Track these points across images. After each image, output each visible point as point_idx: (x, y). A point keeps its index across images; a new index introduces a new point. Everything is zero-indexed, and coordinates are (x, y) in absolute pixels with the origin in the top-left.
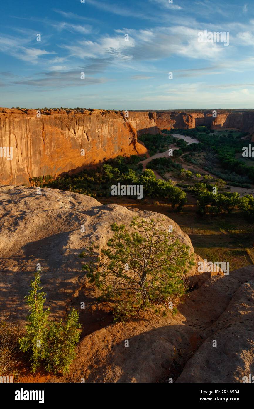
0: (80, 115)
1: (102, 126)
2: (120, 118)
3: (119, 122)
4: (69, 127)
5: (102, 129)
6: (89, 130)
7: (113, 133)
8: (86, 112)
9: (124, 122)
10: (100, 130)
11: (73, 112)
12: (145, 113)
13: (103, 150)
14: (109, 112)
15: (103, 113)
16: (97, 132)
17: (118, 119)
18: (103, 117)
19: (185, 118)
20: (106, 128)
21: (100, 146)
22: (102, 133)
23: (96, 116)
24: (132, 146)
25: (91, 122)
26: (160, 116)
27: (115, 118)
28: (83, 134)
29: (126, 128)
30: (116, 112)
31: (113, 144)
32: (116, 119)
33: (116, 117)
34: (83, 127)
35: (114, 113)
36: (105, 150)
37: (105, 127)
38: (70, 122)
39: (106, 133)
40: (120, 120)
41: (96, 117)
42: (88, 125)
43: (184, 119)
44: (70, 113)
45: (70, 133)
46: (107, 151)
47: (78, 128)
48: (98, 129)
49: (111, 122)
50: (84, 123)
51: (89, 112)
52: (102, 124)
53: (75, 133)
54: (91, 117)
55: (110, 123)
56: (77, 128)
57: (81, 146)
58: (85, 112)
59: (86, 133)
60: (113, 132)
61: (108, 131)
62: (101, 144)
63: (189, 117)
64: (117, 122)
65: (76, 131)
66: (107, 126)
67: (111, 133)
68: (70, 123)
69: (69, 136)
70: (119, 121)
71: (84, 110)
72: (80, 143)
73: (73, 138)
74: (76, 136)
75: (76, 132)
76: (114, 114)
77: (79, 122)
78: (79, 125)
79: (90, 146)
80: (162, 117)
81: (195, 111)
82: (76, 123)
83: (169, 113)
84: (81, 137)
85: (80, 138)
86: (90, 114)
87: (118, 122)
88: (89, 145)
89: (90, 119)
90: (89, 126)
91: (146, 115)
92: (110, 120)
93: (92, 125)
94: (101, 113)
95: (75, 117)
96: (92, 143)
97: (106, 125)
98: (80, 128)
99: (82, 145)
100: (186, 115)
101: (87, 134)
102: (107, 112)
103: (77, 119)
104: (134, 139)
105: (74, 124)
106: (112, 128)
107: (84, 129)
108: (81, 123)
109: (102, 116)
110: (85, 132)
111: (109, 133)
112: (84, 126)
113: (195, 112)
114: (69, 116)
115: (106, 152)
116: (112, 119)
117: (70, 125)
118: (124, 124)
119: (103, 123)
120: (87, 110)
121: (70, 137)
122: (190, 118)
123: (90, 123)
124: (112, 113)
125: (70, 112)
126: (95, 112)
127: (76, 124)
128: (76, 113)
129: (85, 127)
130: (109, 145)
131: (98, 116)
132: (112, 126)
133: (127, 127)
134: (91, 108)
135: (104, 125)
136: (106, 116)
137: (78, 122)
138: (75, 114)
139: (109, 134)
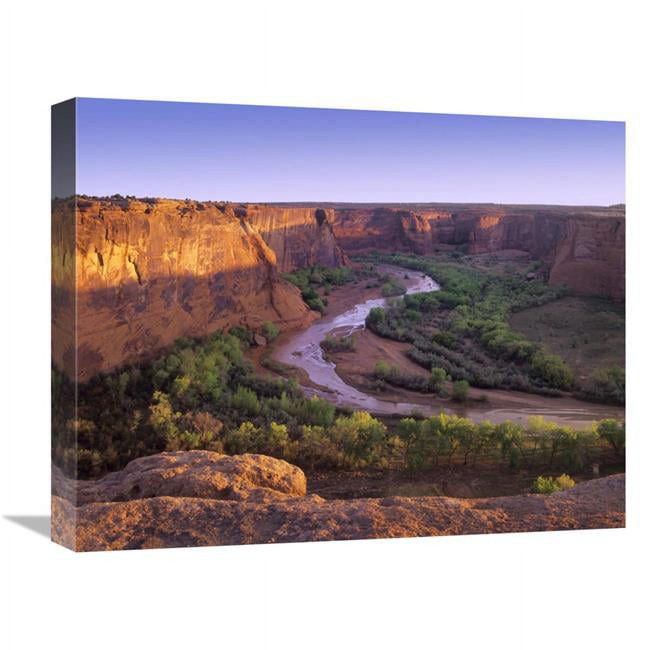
0: (117, 214)
1: (181, 244)
2: (232, 224)
3: (229, 232)
4: (84, 247)
5: (180, 253)
6: (141, 255)
7: (210, 262)
8: (136, 208)
9: (242, 234)
10: (175, 255)
11: (97, 207)
12: (305, 212)
13: (182, 310)
14: (200, 207)
15: (185, 211)
16: (167, 261)
17: (226, 224)
18: (185, 220)
19: (406, 225)
20: (191, 249)
21: (175, 300)
22: (181, 263)
23: (163, 217)
24: (264, 295)
25: (148, 232)
26: (347, 219)
27: (218, 224)
28: (125, 267)
29: (249, 249)
30: (222, 208)
31: (211, 293)
32: (220, 226)
33: (220, 221)
34: (124, 245)
35: (214, 209)
36: (188, 309)
37: (188, 246)
38: (89, 233)
39: (192, 263)
40: (232, 228)
41: (164, 220)
42: (141, 241)
43: (404, 225)
44: (88, 210)
45: (86, 265)
46: (193, 311)
47: (112, 250)
48: (169, 252)
49: (208, 232)
50: (128, 233)
51: (144, 207)
52: (180, 239)
53: (102, 264)
54: (151, 221)
55: (202, 236)
56: (109, 249)
57: (119, 298)
58: (131, 206)
59: (134, 263)
60: (213, 260)
61: (198, 258)
62: (179, 293)
63: (418, 222)
64: (222, 232)
65: (103, 258)
66: (196, 245)
67: (207, 263)
68: (88, 237)
69: (84, 272)
70: (228, 230)
71: (130, 200)
72: (117, 292)
73: (95, 277)
74: (105, 272)
75: (105, 261)
76: (215, 213)
77: (116, 232)
78: (113, 241)
79: (146, 298)
80: (353, 221)
81: (433, 207)
82: (104, 236)
83: (369, 212)
84: (120, 274)
85: (117, 275)
86: (148, 212)
87: (227, 233)
88: (143, 297)
89: (146, 225)
90: (144, 244)
91: (308, 215)
92: (205, 228)
93: (152, 241)
94: (177, 208)
95: (103, 218)
96: (150, 291)
97: (192, 242)
98: (117, 249)
99: (122, 296)
100: (410, 216)
101: (136, 267)
102: (195, 207)
103: (109, 226)
104: (269, 278)
105: (101, 238)
106: (210, 249)
107: (130, 251)
108: (119, 235)
109: (182, 216)
110: (132, 260)
111: (201, 262)
112: (127, 243)
113: (431, 209)
114: (86, 215)
115: (192, 316)
116: (210, 226)
117: (89, 241)
118: (243, 238)
119: (184, 234)
120: (140, 200)
121: (87, 273)
122: (420, 226)
123: (146, 235)
124: (208, 210)
125: (90, 205)
126: (160, 206)
127: (106, 237)
128: (105, 209)
129: (130, 247)
130: (201, 294)
131: (169, 218)
132: (208, 242)
133: (251, 247)
134: (150, 197)
135: (188, 240)
136: (191, 217)
137: (110, 232)
138: (103, 212)
139: (201, 264)
